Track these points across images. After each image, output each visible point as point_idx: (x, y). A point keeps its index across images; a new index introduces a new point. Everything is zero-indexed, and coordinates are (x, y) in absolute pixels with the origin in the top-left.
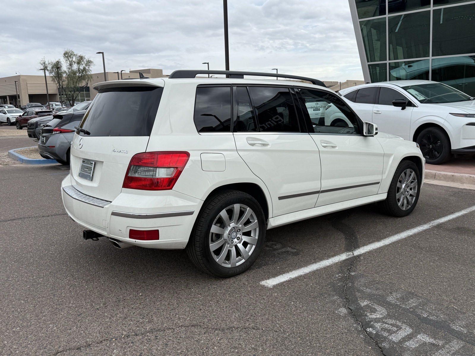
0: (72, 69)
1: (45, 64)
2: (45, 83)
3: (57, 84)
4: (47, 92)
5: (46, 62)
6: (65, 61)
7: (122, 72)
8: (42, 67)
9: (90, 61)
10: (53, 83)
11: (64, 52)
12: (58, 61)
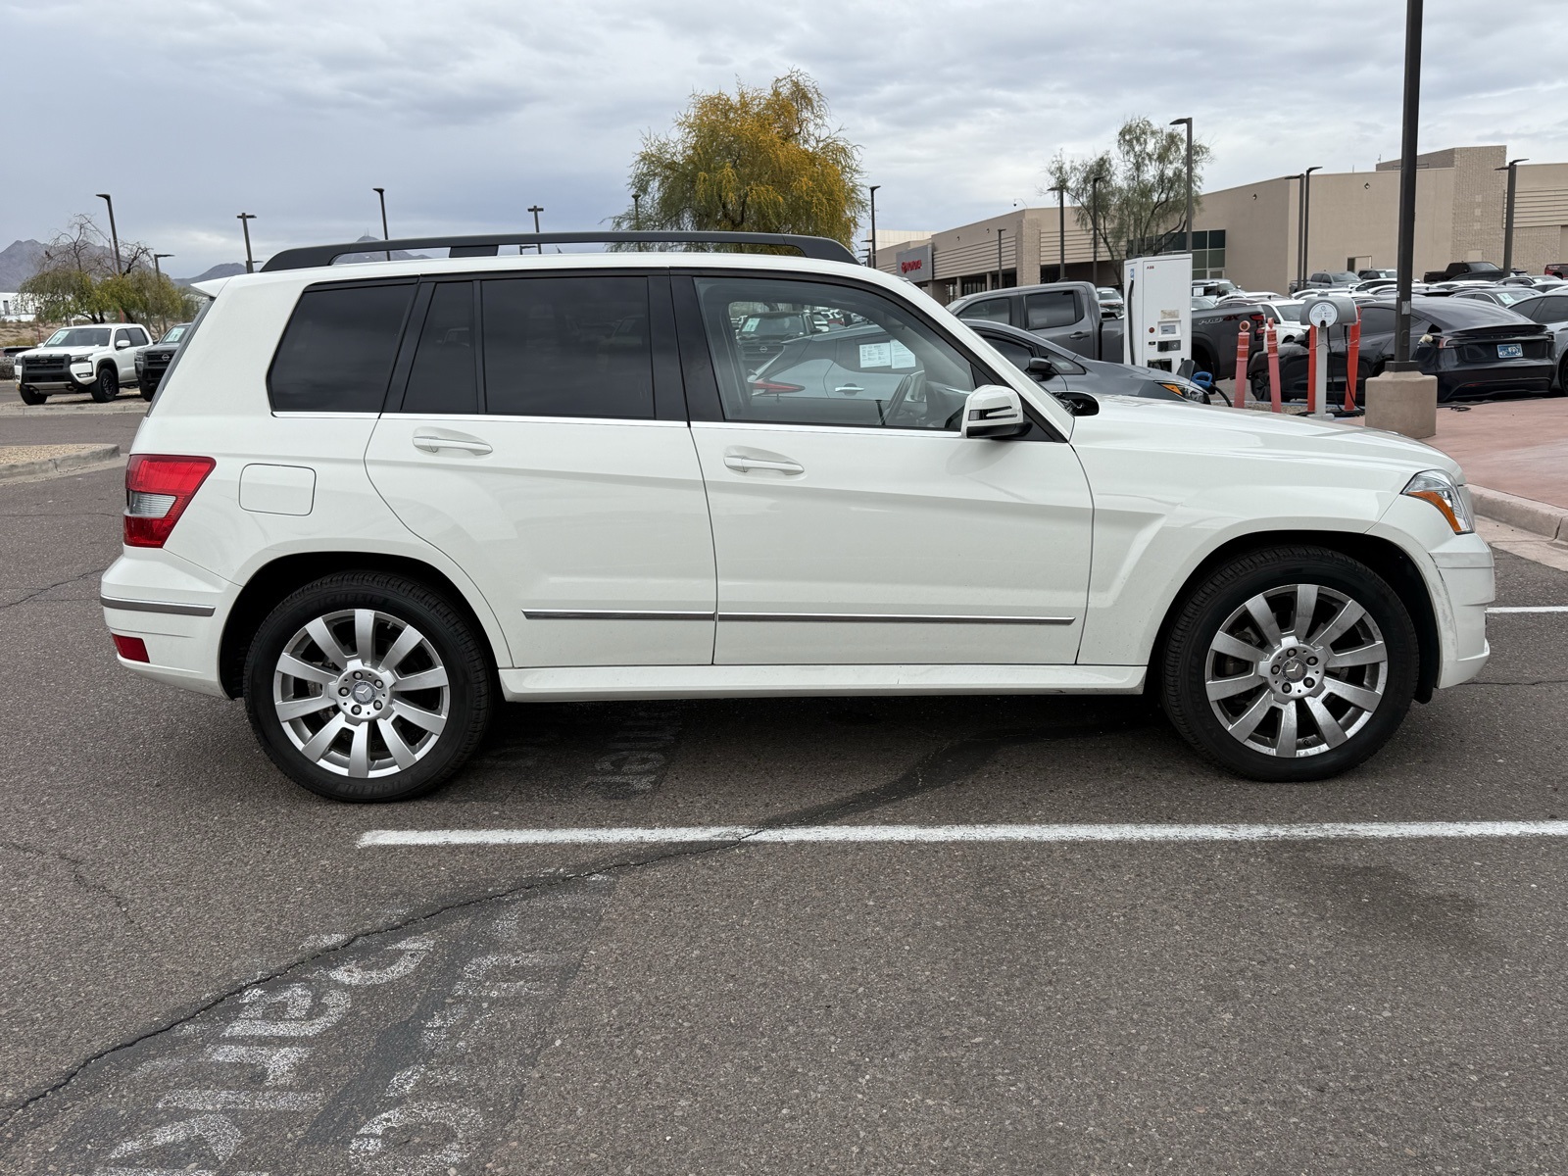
0: (1140, 179)
1: (1061, 173)
2: (1059, 229)
3: (1089, 231)
4: (1063, 259)
5: (1064, 166)
6: (1122, 156)
7: (1311, 173)
8: (1053, 182)
9: (1199, 146)
10: (1078, 228)
11: (1120, 129)
12: (1102, 159)
